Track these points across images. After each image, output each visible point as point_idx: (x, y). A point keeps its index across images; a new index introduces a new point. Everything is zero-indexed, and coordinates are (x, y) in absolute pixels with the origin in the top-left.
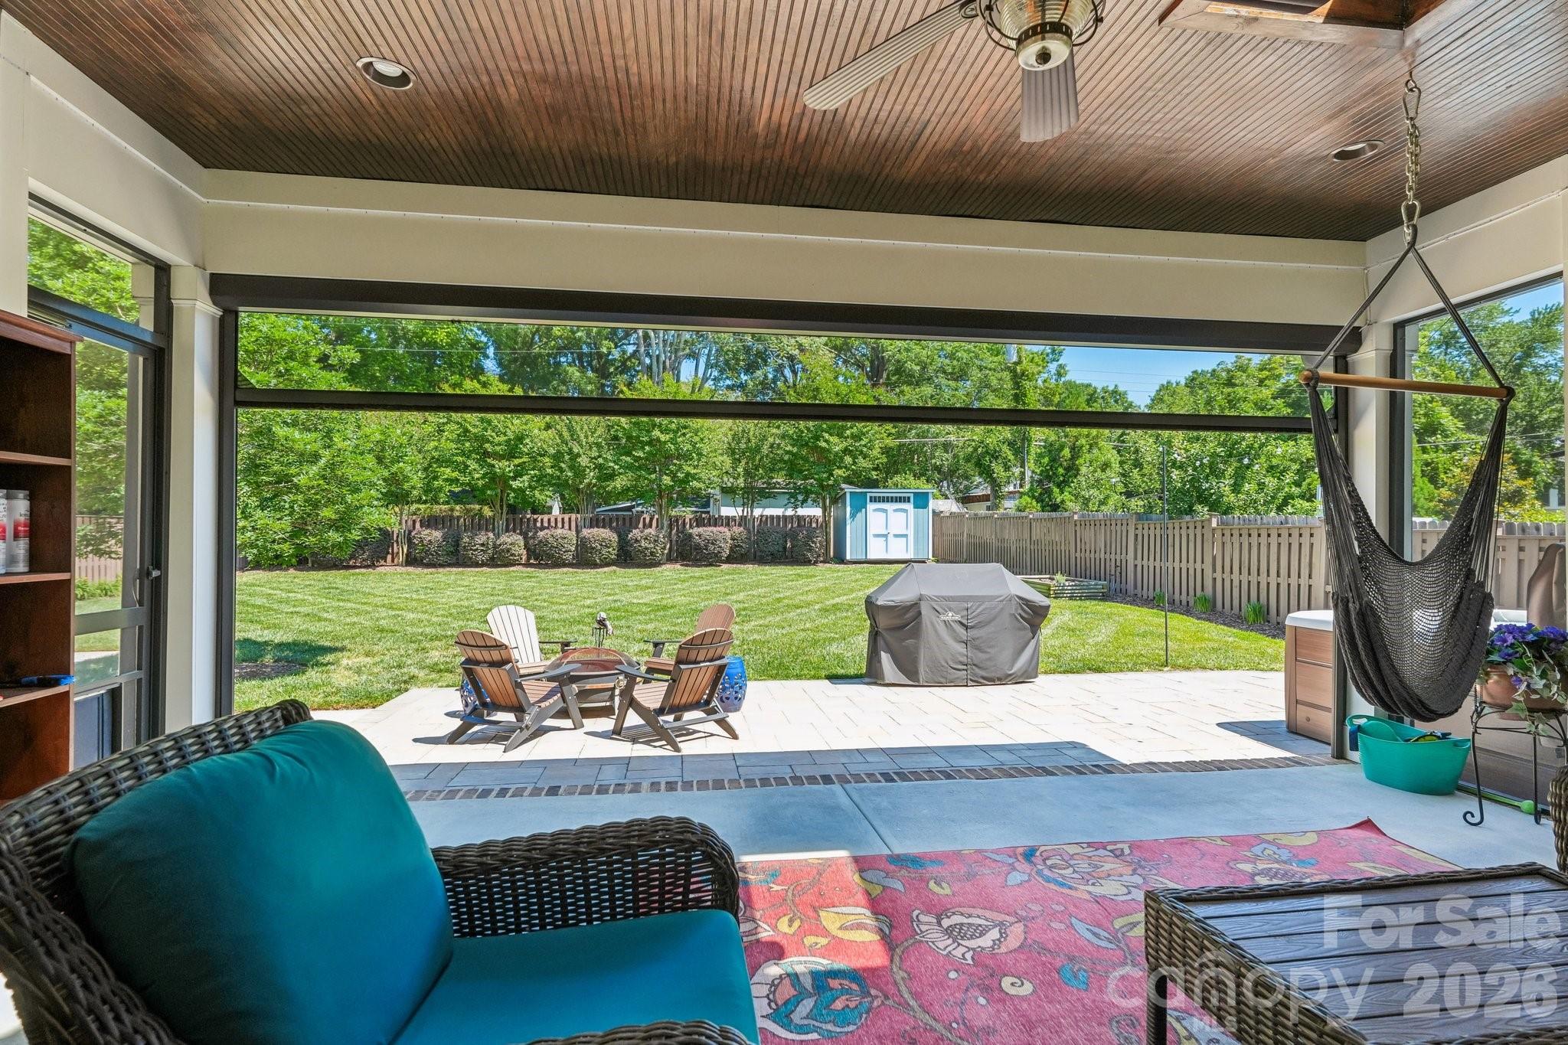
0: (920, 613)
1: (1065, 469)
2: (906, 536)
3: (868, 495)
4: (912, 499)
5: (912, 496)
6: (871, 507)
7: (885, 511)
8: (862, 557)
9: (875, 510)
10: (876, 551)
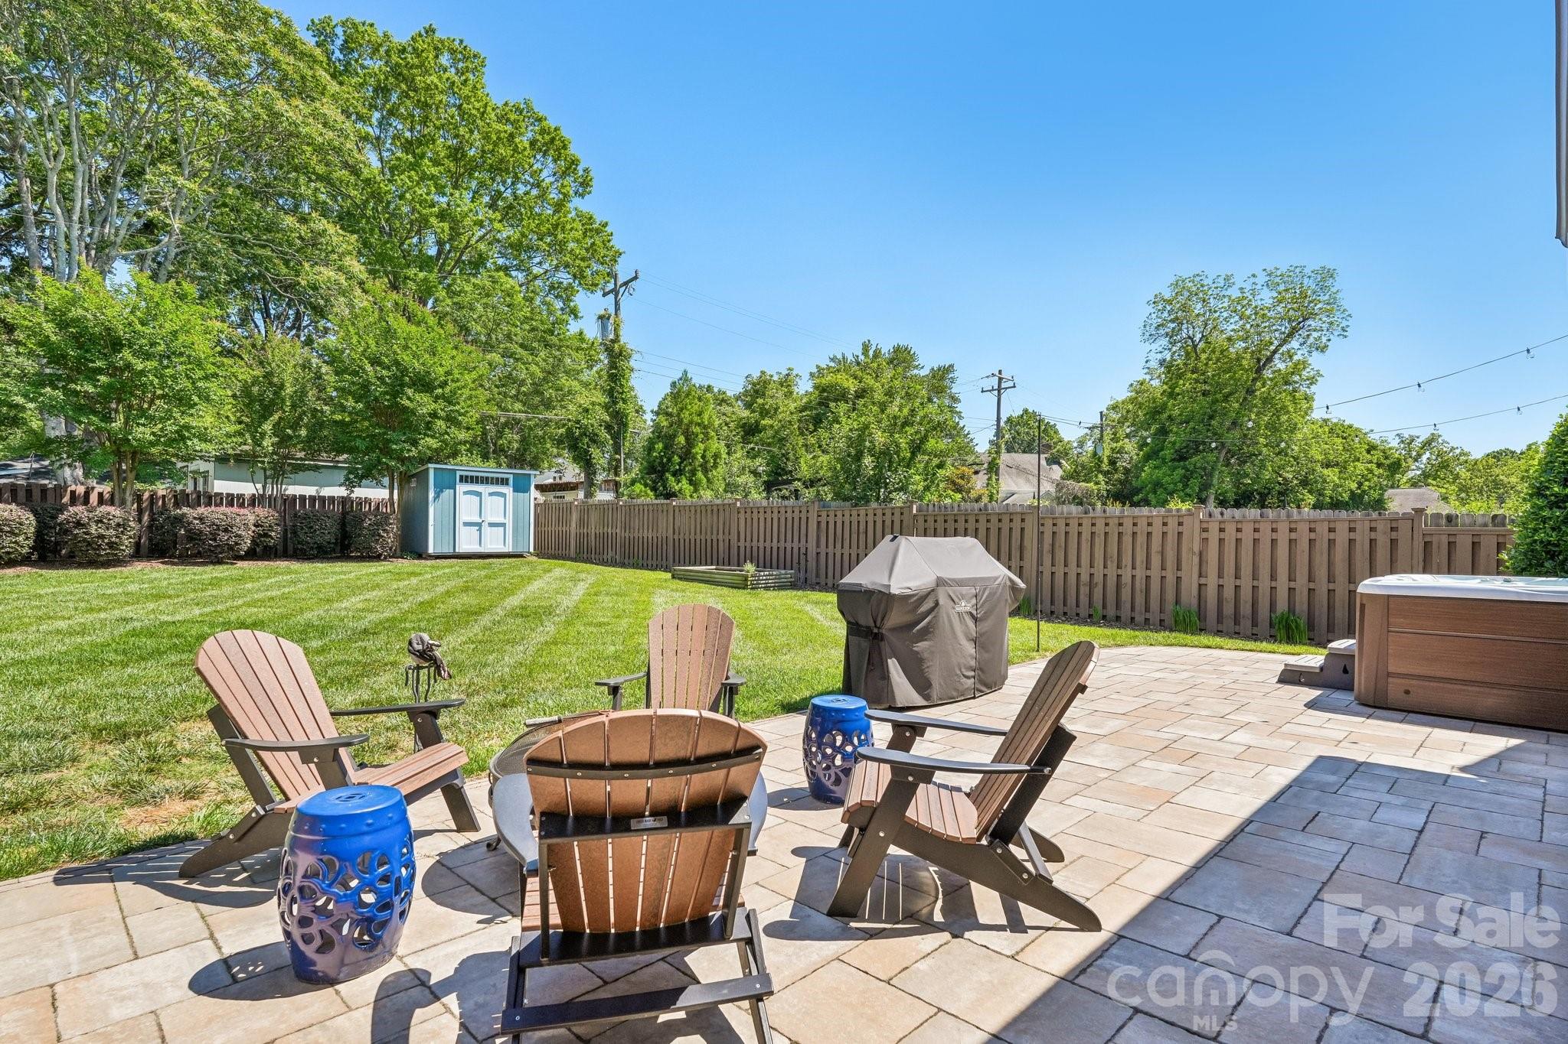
0: (937, 604)
1: (680, 457)
2: (503, 525)
3: (458, 474)
4: (511, 482)
5: (511, 477)
6: (461, 488)
7: (479, 494)
8: (447, 550)
9: (465, 493)
10: (467, 543)
